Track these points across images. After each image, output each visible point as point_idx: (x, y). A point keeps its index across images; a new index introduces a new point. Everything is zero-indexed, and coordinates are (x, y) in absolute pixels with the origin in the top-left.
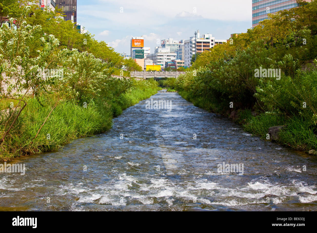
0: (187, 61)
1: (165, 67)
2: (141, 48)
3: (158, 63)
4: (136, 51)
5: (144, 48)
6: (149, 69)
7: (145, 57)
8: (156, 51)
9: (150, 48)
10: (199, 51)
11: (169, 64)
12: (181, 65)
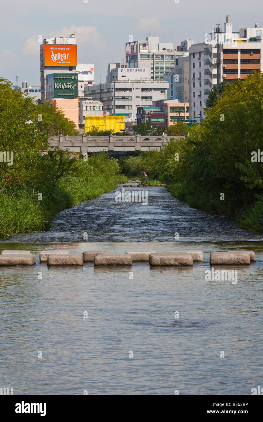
0: (197, 104)
1: (138, 119)
2: (71, 68)
3: (118, 111)
4: (57, 78)
5: (80, 68)
6: (93, 127)
7: (81, 94)
8: (112, 76)
9: (92, 66)
10: (232, 77)
11: (147, 111)
12: (182, 114)
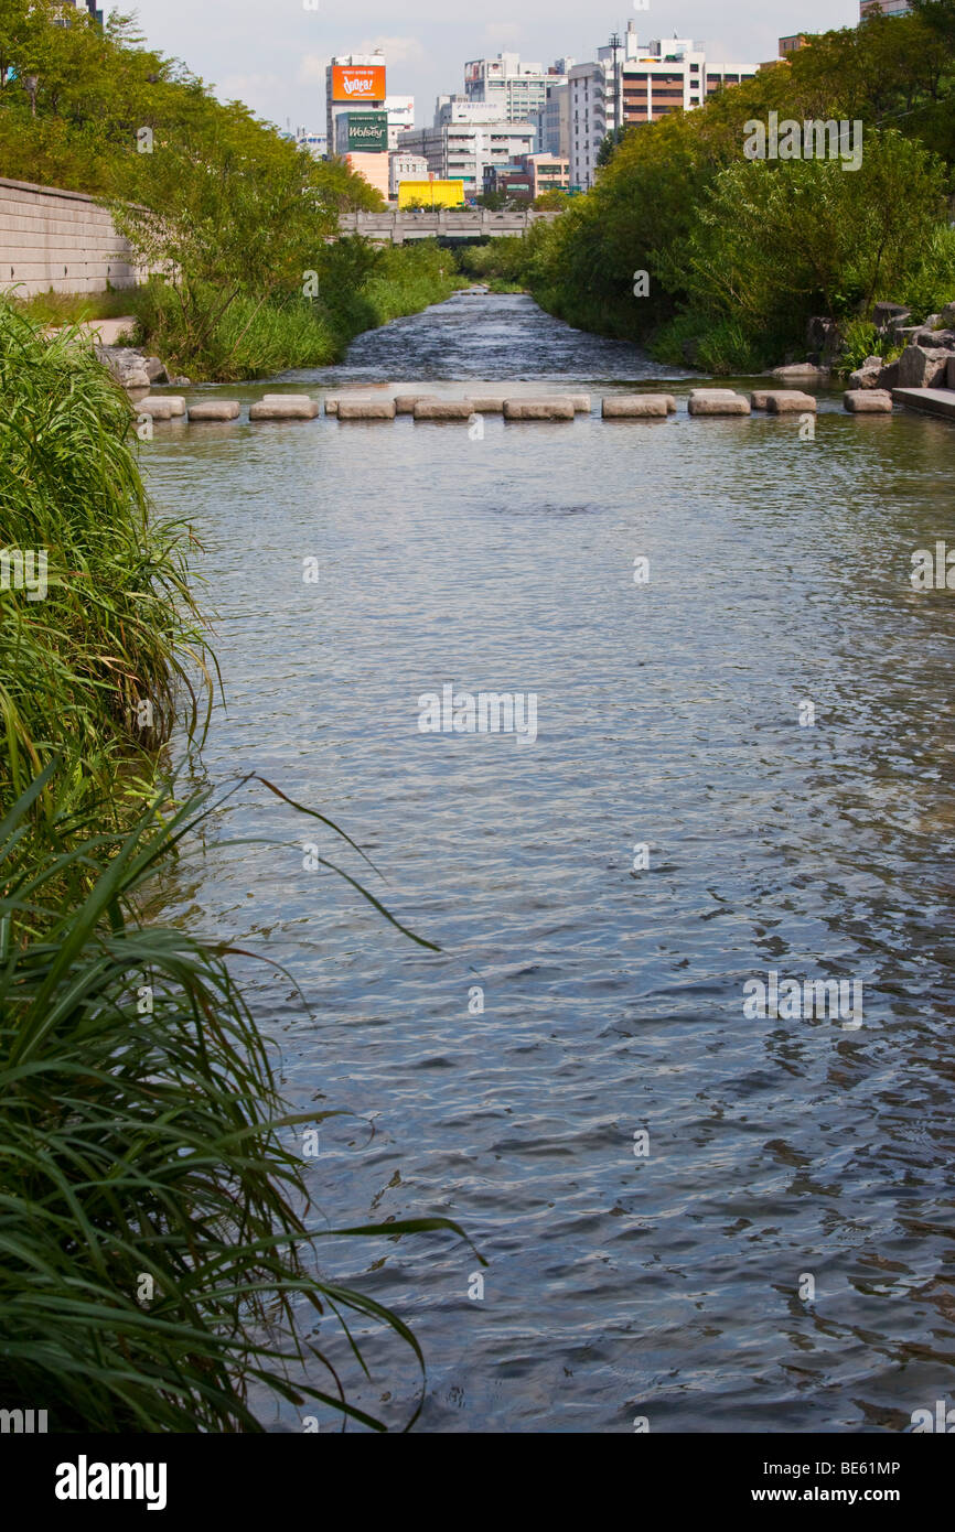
0: (582, 161)
1: (485, 186)
2: (375, 104)
3: (452, 172)
4: (354, 121)
5: (391, 103)
6: (413, 198)
7: (392, 145)
8: (443, 116)
9: (410, 100)
10: (637, 117)
11: (500, 172)
12: (557, 178)
